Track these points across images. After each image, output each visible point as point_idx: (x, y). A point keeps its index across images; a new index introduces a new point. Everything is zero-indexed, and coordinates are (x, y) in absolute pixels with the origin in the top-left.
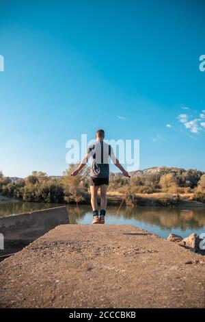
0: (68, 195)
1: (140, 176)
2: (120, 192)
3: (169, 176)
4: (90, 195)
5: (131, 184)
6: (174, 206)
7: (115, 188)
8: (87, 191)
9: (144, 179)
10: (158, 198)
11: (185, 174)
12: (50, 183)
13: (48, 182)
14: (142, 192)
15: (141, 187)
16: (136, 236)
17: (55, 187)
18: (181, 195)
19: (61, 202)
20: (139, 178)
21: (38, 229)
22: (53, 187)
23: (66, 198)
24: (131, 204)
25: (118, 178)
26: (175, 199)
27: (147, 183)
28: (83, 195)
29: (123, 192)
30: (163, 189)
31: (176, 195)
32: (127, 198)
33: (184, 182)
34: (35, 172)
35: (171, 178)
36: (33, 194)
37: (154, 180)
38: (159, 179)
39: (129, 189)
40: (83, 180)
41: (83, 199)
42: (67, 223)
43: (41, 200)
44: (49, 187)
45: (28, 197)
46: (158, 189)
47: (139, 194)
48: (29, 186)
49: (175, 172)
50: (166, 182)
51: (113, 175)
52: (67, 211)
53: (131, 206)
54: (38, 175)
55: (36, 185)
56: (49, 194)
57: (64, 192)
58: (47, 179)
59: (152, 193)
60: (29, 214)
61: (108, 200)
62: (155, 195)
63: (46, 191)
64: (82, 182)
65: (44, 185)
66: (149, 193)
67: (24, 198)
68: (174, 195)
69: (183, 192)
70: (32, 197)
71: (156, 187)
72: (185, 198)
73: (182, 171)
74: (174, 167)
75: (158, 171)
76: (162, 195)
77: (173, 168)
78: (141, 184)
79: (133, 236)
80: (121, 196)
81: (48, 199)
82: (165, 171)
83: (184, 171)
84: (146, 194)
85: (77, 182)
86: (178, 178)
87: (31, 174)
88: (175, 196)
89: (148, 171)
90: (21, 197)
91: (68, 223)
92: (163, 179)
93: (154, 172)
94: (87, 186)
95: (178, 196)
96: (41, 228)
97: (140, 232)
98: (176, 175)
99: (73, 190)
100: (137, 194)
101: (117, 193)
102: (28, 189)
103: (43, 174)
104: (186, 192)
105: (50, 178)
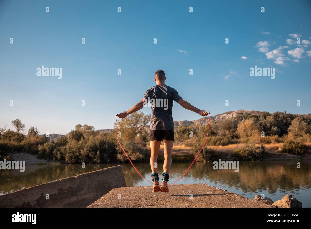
0: (122, 153)
1: (211, 123)
2: (187, 145)
3: (249, 122)
4: (150, 151)
5: (201, 134)
6: (258, 161)
7: (180, 141)
8: (145, 145)
9: (217, 127)
10: (237, 150)
11: (270, 119)
12: (98, 138)
13: (96, 138)
14: (214, 143)
15: (214, 138)
16: (213, 197)
17: (105, 143)
18: (267, 146)
19: (114, 160)
20: (210, 127)
21: (86, 197)
22: (103, 143)
23: (119, 156)
24: (201, 159)
25: (183, 128)
26: (258, 151)
27: (220, 132)
28: (141, 151)
29: (191, 145)
30: (242, 139)
31: (259, 145)
32: (196, 152)
33: (270, 129)
34: (79, 126)
35: (252, 124)
36: (78, 154)
37: (229, 128)
38: (236, 127)
39: (199, 141)
40: (140, 132)
41: (141, 156)
42: (123, 186)
43: (88, 160)
44: (98, 144)
45: (71, 158)
46: (235, 140)
47: (211, 147)
48: (72, 144)
49: (256, 117)
50: (245, 130)
51: (177, 124)
52: (122, 171)
53: (202, 162)
54: (82, 129)
55: (80, 142)
56: (98, 152)
57: (117, 149)
58: (94, 133)
59: (227, 144)
60: (75, 178)
61: (173, 156)
62: (231, 147)
63: (94, 149)
64: (138, 135)
65: (91, 141)
66: (224, 145)
67: (67, 160)
68: (257, 145)
69: (268, 142)
70: (76, 157)
71: (233, 137)
72: (272, 149)
73: (266, 115)
74: (255, 110)
75: (235, 116)
76: (241, 146)
77: (253, 112)
78: (213, 134)
79: (209, 197)
80: (189, 150)
81: (97, 159)
82: (242, 116)
83: (268, 114)
84: (221, 147)
85: (132, 136)
86: (261, 124)
87: (74, 129)
88: (259, 148)
89: (221, 117)
90: (63, 158)
91: (125, 185)
92: (241, 126)
93: (229, 117)
94: (144, 139)
95: (263, 147)
96: (91, 195)
97: (218, 192)
98: (258, 120)
99: (127, 145)
100: (208, 147)
101: (183, 147)
102: (71, 148)
103: (89, 128)
104: (272, 141)
105: (98, 132)
